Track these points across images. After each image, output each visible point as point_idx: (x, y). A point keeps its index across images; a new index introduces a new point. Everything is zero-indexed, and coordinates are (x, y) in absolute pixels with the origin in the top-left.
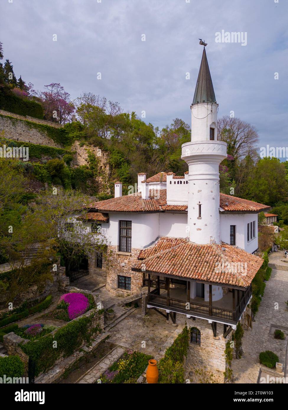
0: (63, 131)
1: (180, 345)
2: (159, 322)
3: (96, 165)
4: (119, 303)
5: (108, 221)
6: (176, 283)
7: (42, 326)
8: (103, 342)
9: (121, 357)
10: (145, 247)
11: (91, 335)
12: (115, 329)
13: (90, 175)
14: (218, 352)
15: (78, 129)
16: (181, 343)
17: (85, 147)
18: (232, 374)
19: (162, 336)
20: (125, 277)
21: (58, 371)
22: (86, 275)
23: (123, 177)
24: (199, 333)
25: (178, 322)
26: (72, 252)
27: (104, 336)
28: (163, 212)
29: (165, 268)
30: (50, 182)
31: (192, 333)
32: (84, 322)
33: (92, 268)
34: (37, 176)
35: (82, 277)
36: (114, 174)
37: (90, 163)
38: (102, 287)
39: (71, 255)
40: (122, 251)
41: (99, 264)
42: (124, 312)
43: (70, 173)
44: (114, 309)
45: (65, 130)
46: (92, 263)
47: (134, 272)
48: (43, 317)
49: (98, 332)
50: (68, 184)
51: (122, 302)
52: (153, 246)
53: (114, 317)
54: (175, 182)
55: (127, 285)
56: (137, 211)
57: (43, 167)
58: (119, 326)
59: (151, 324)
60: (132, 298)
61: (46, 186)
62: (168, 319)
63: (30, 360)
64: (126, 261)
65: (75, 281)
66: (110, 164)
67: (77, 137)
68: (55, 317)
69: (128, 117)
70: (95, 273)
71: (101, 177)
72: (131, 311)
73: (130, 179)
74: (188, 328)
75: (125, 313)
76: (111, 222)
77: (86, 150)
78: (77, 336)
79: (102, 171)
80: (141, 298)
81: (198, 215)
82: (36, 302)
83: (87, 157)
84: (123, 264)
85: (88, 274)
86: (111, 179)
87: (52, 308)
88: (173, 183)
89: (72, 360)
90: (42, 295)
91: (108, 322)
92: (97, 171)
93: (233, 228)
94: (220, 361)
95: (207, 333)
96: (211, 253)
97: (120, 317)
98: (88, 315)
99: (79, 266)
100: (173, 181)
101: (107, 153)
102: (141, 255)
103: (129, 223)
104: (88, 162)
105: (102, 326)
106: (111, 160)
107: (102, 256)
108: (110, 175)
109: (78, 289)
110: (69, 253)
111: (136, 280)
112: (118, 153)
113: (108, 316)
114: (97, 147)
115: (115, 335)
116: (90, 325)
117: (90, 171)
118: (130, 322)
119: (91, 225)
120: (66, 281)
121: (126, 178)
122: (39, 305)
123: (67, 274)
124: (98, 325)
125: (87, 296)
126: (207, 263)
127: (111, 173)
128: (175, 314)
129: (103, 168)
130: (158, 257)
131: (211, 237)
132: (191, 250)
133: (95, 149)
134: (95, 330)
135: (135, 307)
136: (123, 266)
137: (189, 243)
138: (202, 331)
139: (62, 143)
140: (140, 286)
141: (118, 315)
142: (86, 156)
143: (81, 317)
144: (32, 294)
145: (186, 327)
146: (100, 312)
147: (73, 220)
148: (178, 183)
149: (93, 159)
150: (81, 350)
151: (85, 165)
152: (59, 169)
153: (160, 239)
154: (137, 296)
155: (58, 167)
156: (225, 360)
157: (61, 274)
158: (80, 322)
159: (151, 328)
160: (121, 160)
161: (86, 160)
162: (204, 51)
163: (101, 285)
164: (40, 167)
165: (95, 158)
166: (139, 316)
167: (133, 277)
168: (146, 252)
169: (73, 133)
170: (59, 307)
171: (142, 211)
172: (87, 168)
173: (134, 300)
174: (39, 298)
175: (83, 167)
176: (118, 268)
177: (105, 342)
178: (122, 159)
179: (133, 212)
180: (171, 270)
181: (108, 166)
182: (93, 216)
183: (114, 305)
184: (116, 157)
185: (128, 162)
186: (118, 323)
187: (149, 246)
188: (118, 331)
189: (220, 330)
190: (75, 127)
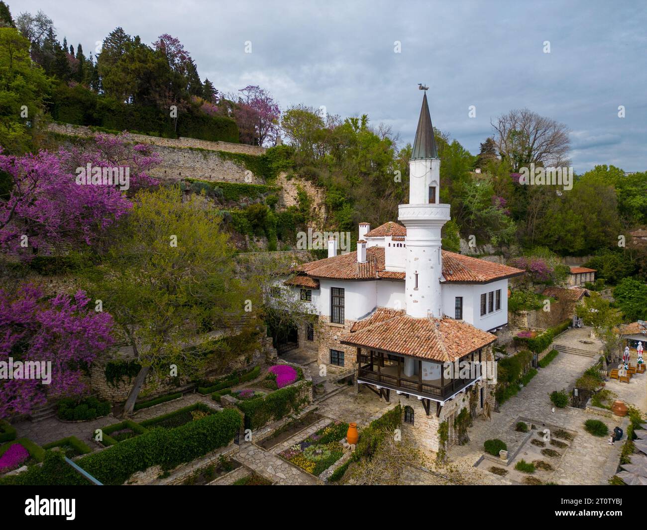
0: (264, 159)
1: (388, 420)
2: (372, 400)
3: (308, 206)
4: (330, 380)
5: (318, 288)
6: (394, 360)
7: (254, 392)
8: (311, 412)
9: (328, 426)
10: (359, 319)
11: (299, 405)
12: (325, 403)
13: (300, 220)
14: (432, 432)
15: (284, 156)
16: (390, 418)
17: (293, 181)
18: (445, 454)
19: (371, 412)
20: (338, 352)
21: (269, 430)
22: (295, 349)
23: (343, 222)
24: (412, 413)
25: (391, 400)
26: (279, 322)
27: (312, 407)
28: (380, 279)
29: (374, 342)
30: (251, 233)
31: (406, 412)
32: (293, 391)
33: (303, 341)
34: (236, 228)
35: (290, 350)
36: (331, 218)
37: (300, 203)
38: (313, 362)
39: (278, 325)
40: (335, 323)
41: (310, 337)
42: (335, 388)
43: (276, 220)
44: (325, 385)
45: (267, 158)
46: (302, 335)
47: (348, 346)
48: (253, 385)
49: (306, 403)
50: (272, 234)
51: (333, 378)
52: (368, 318)
53: (324, 392)
54: (394, 245)
55: (340, 361)
56: (349, 279)
57: (243, 214)
58: (329, 401)
59: (363, 401)
60: (344, 375)
61: (247, 239)
62: (381, 397)
63: (246, 417)
64: (339, 334)
65: (284, 355)
66: (326, 204)
67: (283, 167)
68: (265, 386)
69: (357, 123)
70: (305, 347)
71: (315, 222)
72: (344, 388)
73: (353, 225)
74: (402, 407)
75: (336, 390)
76: (322, 289)
77: (295, 184)
78: (286, 403)
79: (316, 215)
80: (354, 375)
81: (414, 286)
82: (244, 372)
83: (296, 195)
84: (336, 337)
85: (298, 348)
86: (327, 225)
87: (260, 379)
88: (392, 245)
89: (281, 424)
90: (249, 365)
91: (318, 397)
92: (308, 214)
93: (460, 300)
94: (433, 441)
95: (420, 411)
96: (425, 328)
97: (330, 393)
98: (296, 385)
99: (287, 337)
100: (392, 243)
101: (322, 190)
102: (354, 328)
103: (341, 291)
104: (298, 202)
105: (311, 399)
106: (328, 200)
107: (312, 327)
108: (327, 219)
109: (287, 362)
110: (276, 322)
111: (350, 355)
112: (337, 190)
113: (317, 390)
114: (310, 182)
115: (324, 408)
116: (299, 395)
117: (300, 214)
118: (341, 398)
119: (299, 291)
120: (274, 354)
121: (348, 224)
122: (249, 374)
123: (275, 345)
124: (307, 397)
125: (295, 369)
126: (418, 338)
127: (327, 217)
128: (388, 391)
129: (316, 210)
130: (369, 331)
131: (429, 310)
132: (405, 324)
133: (306, 184)
134: (304, 401)
135: (348, 385)
136: (336, 340)
137: (405, 316)
138: (416, 411)
139: (264, 175)
140: (354, 362)
141: (329, 391)
142: (294, 193)
143: (290, 386)
144: (240, 364)
145: (400, 405)
146: (309, 384)
147: (279, 284)
148: (398, 246)
149: (303, 198)
150: (289, 417)
151: (294, 206)
152: (261, 216)
153: (377, 309)
154: (350, 372)
155: (260, 215)
156: (438, 440)
157: (268, 345)
158: (288, 390)
159: (363, 405)
160: (340, 200)
161: (295, 199)
162: (425, 96)
163: (311, 360)
164: (239, 215)
165: (306, 197)
166: (351, 393)
167: (347, 351)
168: (360, 324)
169: (278, 161)
170: (267, 378)
171: (355, 279)
172: (297, 210)
173: (346, 376)
174: (247, 368)
175: (292, 208)
176: (330, 342)
177: (313, 413)
178: (342, 198)
179: (345, 279)
180: (380, 344)
181: (323, 207)
182: (303, 281)
183: (325, 381)
184: (334, 196)
185: (351, 201)
186: (329, 398)
187: (364, 317)
188: (327, 405)
189: (433, 409)
190: (280, 154)
